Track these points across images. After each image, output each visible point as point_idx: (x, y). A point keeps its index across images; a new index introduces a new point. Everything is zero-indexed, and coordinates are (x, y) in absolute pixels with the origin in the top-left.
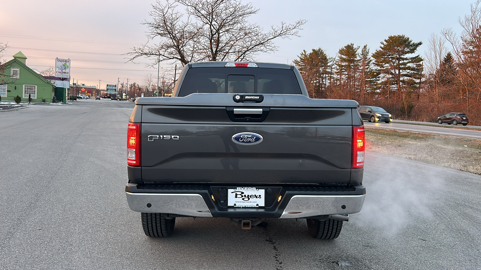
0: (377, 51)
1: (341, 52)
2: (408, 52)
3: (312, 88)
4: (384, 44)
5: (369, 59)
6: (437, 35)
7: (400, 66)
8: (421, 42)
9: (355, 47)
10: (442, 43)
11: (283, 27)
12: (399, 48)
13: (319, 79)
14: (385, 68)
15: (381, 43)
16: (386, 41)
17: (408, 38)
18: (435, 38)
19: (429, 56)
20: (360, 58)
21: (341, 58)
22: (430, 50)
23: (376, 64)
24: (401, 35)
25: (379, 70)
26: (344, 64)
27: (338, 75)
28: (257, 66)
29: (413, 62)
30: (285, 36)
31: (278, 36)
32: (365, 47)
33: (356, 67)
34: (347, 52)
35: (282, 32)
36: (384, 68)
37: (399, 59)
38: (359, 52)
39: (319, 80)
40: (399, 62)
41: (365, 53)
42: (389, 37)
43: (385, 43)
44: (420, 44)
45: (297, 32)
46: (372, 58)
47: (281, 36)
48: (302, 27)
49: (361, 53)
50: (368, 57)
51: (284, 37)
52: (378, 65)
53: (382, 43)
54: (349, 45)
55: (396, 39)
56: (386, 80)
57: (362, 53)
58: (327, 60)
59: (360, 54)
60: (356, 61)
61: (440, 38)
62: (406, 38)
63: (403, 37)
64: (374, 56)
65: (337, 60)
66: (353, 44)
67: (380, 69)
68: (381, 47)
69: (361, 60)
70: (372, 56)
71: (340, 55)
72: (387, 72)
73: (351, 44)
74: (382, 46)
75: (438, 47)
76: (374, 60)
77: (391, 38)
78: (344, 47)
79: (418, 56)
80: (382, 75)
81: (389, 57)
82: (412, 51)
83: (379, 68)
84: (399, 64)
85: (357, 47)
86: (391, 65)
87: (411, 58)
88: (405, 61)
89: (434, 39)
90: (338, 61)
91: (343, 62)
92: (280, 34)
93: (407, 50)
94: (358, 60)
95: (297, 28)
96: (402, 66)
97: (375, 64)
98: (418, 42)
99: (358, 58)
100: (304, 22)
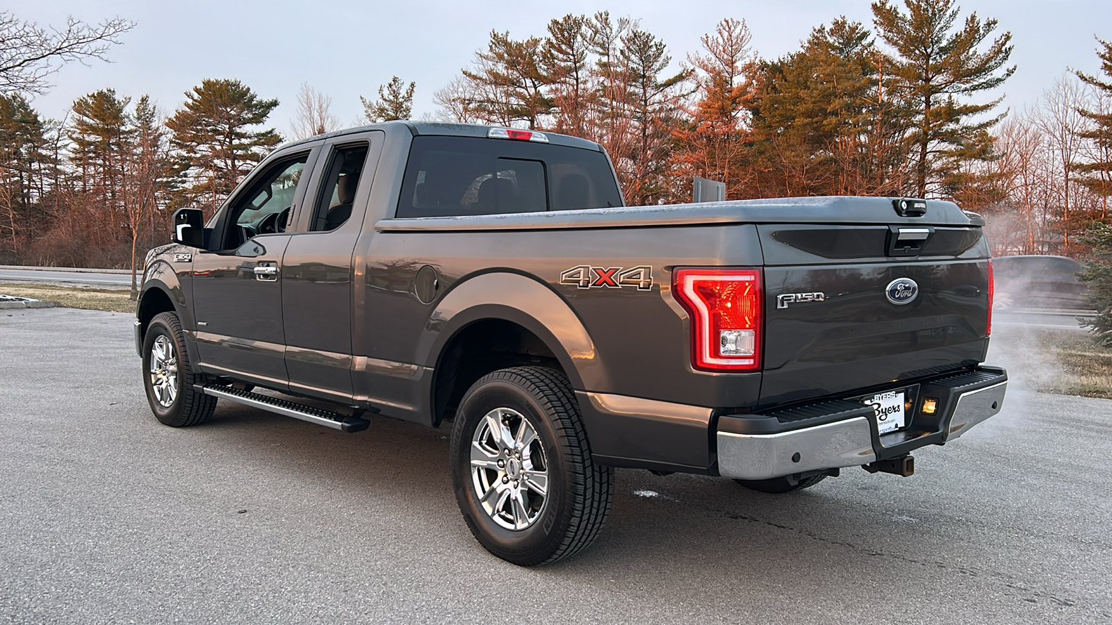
0: (179, 113)
1: (80, 107)
2: (250, 121)
3: (6, 197)
4: (192, 98)
5: (158, 129)
6: (313, 89)
7: (235, 151)
8: (276, 101)
9: (118, 97)
10: (325, 106)
11: (70, 31)
12: (229, 110)
13: (21, 174)
14: (198, 155)
15: (187, 95)
16: (197, 90)
17: (248, 89)
18: (311, 96)
19: (300, 133)
20: (133, 128)
21: (81, 123)
22: (301, 120)
23: (178, 144)
24: (232, 80)
25: (186, 158)
26: (92, 138)
27: (78, 166)
28: (547, 141)
29: (263, 144)
30: (73, 56)
31: (52, 54)
32: (144, 100)
33: (124, 149)
34: (98, 110)
35: (65, 45)
36: (195, 153)
37: (231, 134)
38: (130, 110)
39: (21, 177)
40: (231, 142)
41: (145, 115)
42: (204, 83)
43: (196, 96)
44: (275, 104)
45: (103, 49)
46: (163, 129)
47: (60, 54)
48: (121, 37)
49: (136, 115)
50: (154, 125)
51: (70, 58)
52: (181, 146)
53: (189, 96)
54: (102, 92)
55: (220, 88)
56: (206, 182)
57: (138, 114)
58: (40, 125)
59: (132, 118)
60: (124, 132)
61: (320, 95)
62: (242, 88)
63: (237, 85)
64: (170, 124)
65: (72, 127)
66: (114, 91)
67: (186, 155)
68: (187, 105)
69: (136, 131)
70: (167, 124)
71: (77, 115)
72: (205, 163)
73: (109, 91)
74: (190, 101)
75: (316, 115)
76: (171, 134)
77: (208, 84)
78: (86, 97)
79: (271, 132)
80: (192, 171)
81: (209, 128)
82: (257, 119)
83: (184, 153)
84: (232, 147)
85: (124, 100)
86: (213, 148)
87: (258, 135)
88: (244, 141)
89: (307, 95)
90: (72, 129)
91: (89, 135)
92: (60, 49)
93: (247, 115)
94: (130, 132)
95: (108, 38)
96: (240, 151)
97: (174, 142)
98: (271, 100)
99: (129, 127)
100: (129, 24)
